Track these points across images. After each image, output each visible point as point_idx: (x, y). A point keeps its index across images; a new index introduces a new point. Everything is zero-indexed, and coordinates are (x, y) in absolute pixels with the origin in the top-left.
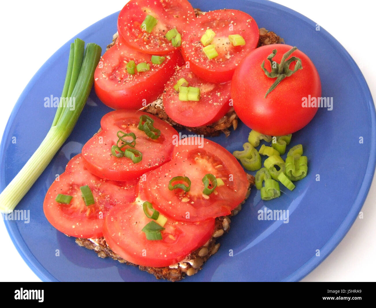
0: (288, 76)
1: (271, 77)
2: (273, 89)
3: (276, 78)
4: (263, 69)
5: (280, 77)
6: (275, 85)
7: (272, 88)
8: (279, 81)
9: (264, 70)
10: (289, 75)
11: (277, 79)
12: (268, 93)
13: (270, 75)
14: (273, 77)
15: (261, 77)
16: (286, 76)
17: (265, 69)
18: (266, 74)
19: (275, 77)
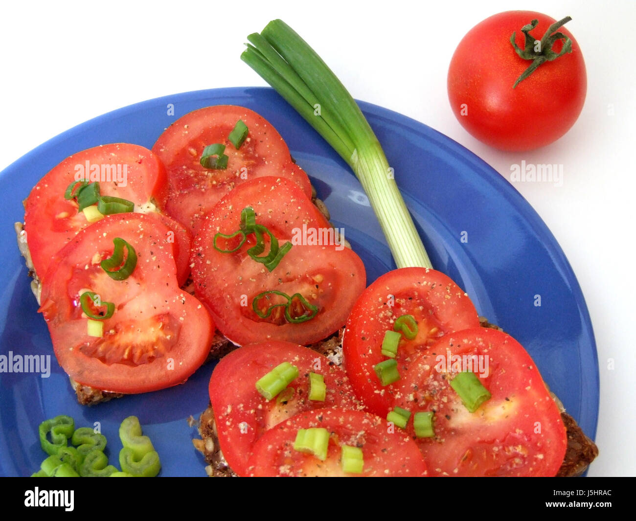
0: (549, 60)
1: (525, 59)
2: (526, 77)
3: (531, 61)
4: (513, 44)
5: (538, 60)
6: (530, 70)
7: (525, 74)
8: (536, 65)
9: (514, 46)
10: (551, 59)
11: (534, 62)
12: (519, 81)
13: (523, 55)
14: (528, 58)
15: (509, 57)
16: (546, 60)
17: (516, 45)
18: (519, 52)
19: (530, 58)
